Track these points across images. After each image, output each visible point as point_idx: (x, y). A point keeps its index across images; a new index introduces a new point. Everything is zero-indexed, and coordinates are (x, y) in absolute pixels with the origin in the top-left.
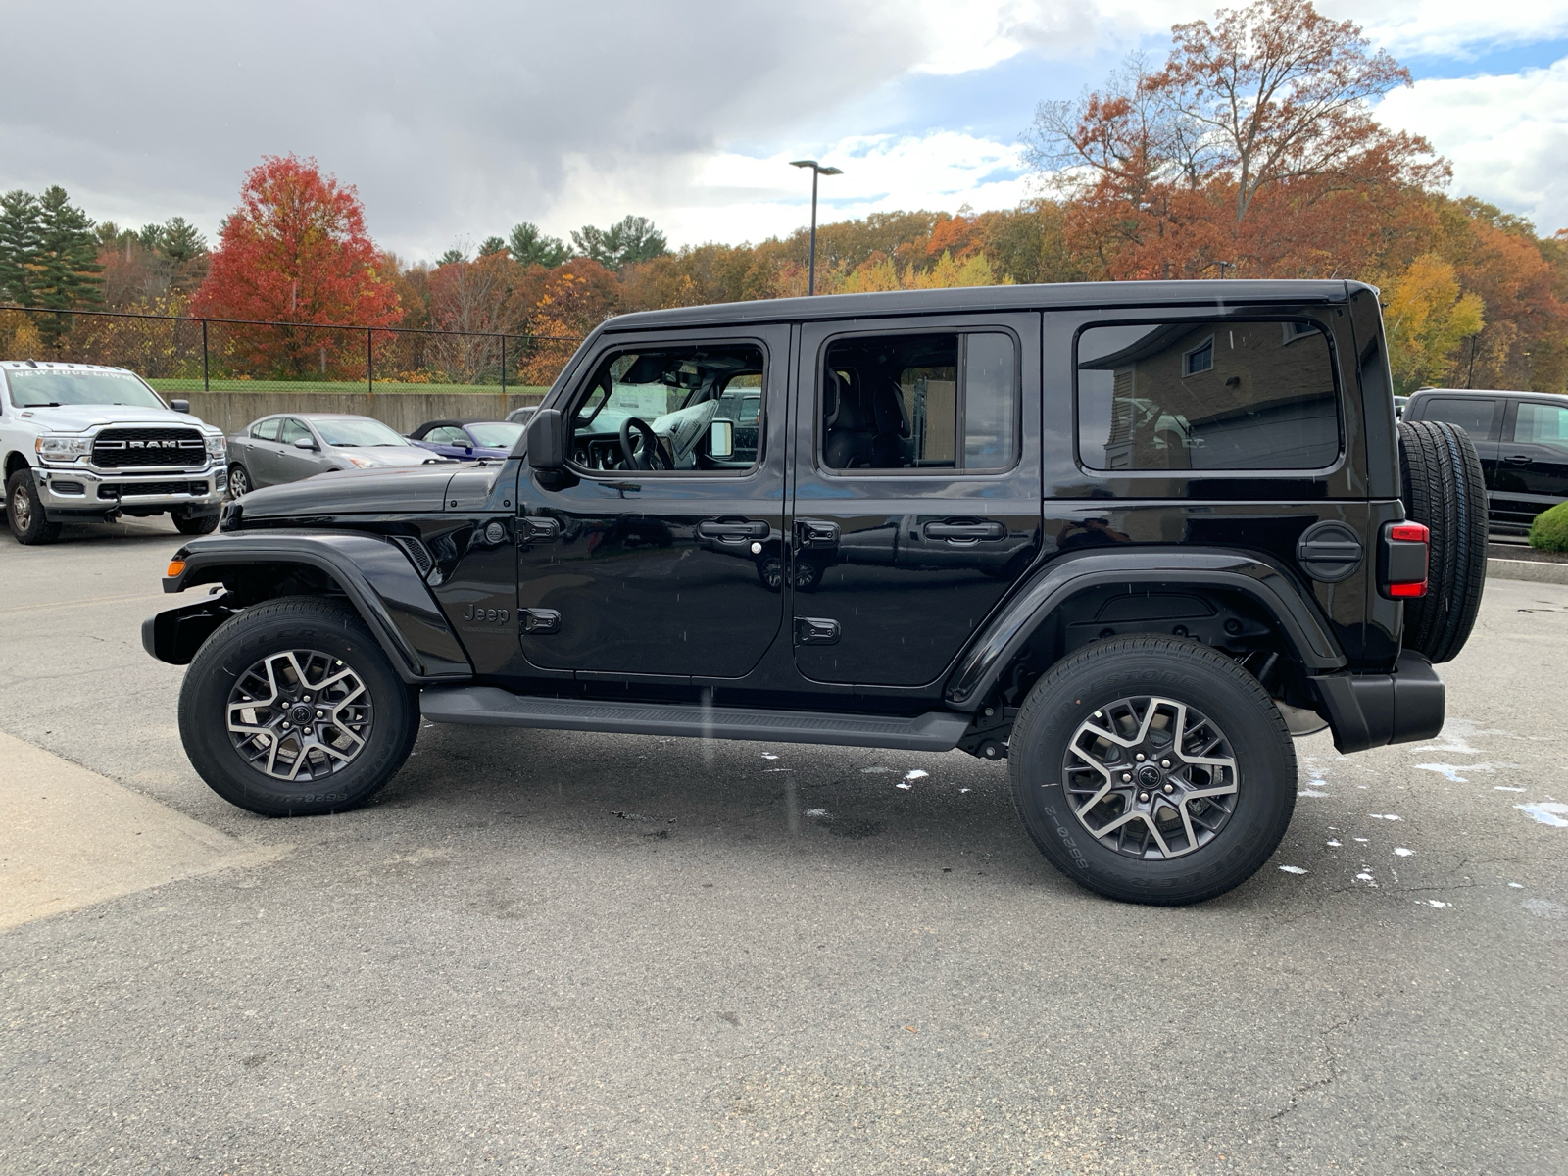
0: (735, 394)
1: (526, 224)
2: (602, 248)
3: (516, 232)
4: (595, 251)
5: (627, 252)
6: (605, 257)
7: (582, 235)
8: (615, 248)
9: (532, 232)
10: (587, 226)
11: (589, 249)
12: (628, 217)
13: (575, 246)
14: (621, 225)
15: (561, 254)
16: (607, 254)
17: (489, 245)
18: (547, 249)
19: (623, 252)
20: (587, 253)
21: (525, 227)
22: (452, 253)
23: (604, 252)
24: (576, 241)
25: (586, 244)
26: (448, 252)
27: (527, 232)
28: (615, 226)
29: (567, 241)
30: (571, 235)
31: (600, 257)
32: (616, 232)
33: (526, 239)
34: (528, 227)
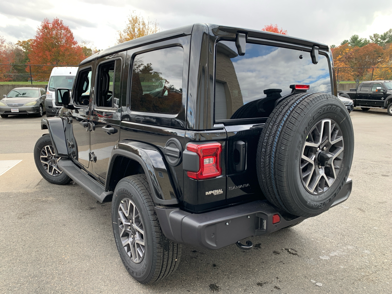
0: (371, 83)
1: (355, 35)
2: (379, 39)
3: (352, 38)
4: (377, 41)
5: (388, 40)
6: (381, 42)
7: (373, 36)
8: (384, 39)
9: (357, 37)
10: (375, 34)
11: (375, 40)
12: (390, 29)
13: (370, 40)
14: (387, 32)
15: (366, 42)
16: (381, 41)
17: (344, 42)
18: (362, 41)
19: (387, 40)
20: (374, 42)
21: (355, 36)
22: (332, 46)
23: (380, 41)
24: (370, 38)
25: (374, 39)
26: (331, 45)
27: (355, 37)
28: (385, 33)
29: (368, 39)
30: (369, 37)
31: (379, 43)
32: (385, 35)
33: (355, 39)
34: (356, 36)
